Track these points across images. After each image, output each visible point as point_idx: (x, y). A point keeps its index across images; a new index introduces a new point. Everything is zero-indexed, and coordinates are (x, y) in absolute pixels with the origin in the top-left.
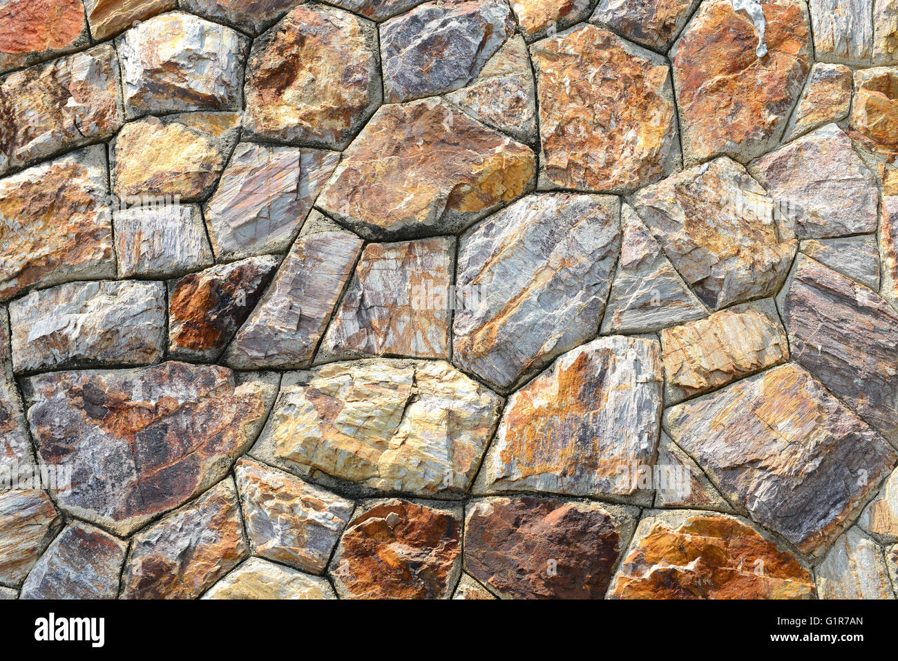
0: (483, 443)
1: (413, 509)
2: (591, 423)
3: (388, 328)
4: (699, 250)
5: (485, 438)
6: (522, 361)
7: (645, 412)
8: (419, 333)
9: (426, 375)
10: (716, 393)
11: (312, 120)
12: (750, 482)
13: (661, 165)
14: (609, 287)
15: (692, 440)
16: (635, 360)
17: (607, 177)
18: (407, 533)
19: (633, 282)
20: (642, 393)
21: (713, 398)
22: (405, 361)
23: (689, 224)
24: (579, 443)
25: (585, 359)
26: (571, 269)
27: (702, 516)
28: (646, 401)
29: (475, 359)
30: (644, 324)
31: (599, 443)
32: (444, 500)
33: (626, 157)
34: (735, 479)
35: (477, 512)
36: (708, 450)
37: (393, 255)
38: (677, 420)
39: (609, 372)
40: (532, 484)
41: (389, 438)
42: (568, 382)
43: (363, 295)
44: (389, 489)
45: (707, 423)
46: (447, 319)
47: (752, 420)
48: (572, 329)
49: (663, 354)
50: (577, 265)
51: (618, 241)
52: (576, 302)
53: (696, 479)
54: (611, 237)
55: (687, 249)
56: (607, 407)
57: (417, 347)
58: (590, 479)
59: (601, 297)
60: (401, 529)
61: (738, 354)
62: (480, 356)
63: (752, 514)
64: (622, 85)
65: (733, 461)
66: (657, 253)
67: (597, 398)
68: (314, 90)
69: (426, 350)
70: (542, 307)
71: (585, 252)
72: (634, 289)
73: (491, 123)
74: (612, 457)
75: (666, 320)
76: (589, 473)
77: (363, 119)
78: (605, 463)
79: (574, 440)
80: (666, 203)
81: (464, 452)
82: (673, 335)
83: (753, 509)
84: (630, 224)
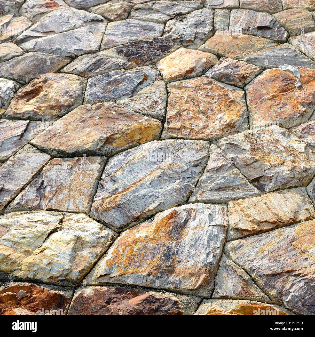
0: (97, 256)
1: (37, 289)
2: (173, 248)
3: (53, 196)
4: (258, 162)
5: (98, 253)
6: (134, 214)
7: (213, 242)
8: (72, 200)
9: (70, 219)
10: (264, 234)
11: (40, 109)
12: (286, 283)
13: (237, 128)
14: (197, 179)
15: (245, 259)
16: (210, 214)
17: (203, 133)
18: (29, 303)
19: (213, 178)
20: (212, 231)
21: (261, 236)
22: (59, 213)
23: (252, 150)
24: (163, 258)
25: (176, 214)
26: (174, 169)
27: (247, 304)
28: (214, 235)
29: (103, 212)
30: (218, 198)
31: (177, 258)
32: (61, 286)
33: (216, 124)
34: (275, 281)
35: (82, 293)
36: (256, 264)
37: (66, 164)
38: (235, 247)
39: (191, 220)
40: (125, 279)
41: (34, 249)
42: (162, 225)
43: (43, 181)
44: (25, 277)
45: (256, 250)
46: (91, 193)
47: (289, 249)
48: (170, 198)
49: (229, 213)
50: (178, 167)
51: (206, 159)
52: (175, 185)
53: (245, 281)
54: (202, 157)
55: (249, 162)
56: (187, 238)
57: (68, 206)
58: (167, 279)
59: (192, 184)
60: (26, 300)
61: (280, 213)
62: (106, 210)
63: (285, 303)
64: (217, 98)
65: (274, 270)
66: (230, 165)
67: (180, 234)
68: (45, 98)
69: (74, 208)
70: (152, 187)
71: (184, 162)
72: (213, 181)
73: (139, 111)
74: (186, 267)
75: (233, 196)
76: (167, 275)
77: (69, 110)
78: (180, 270)
79: (160, 256)
80: (238, 141)
81: (82, 259)
82: (237, 204)
83: (287, 300)
84: (214, 152)
